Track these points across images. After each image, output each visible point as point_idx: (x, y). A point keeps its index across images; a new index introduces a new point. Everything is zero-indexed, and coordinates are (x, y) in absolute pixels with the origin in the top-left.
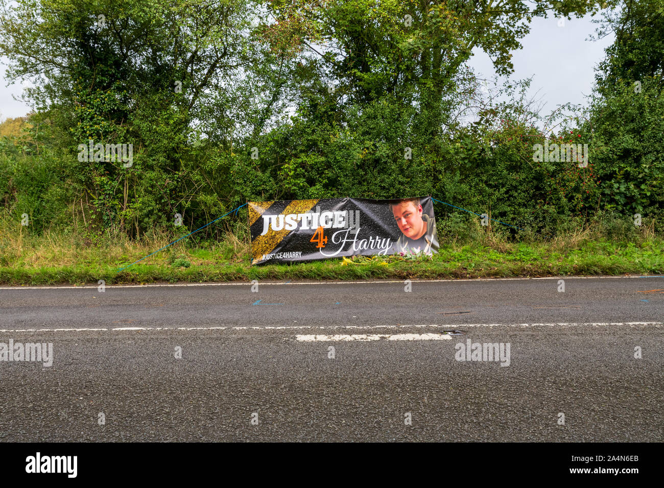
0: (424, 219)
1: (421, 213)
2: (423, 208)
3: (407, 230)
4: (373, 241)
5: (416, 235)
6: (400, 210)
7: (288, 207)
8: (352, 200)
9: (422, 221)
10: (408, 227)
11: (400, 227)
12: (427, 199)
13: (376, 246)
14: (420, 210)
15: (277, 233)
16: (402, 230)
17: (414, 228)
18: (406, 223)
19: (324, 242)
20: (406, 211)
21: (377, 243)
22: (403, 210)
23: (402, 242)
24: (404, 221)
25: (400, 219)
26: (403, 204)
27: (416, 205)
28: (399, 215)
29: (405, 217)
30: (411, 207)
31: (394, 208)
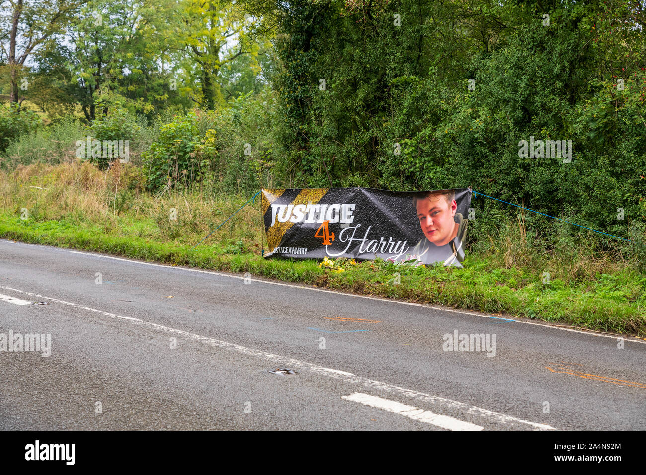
0: (456, 219)
1: (454, 211)
2: (458, 204)
3: (431, 232)
4: (384, 243)
5: (442, 241)
6: (427, 205)
7: (298, 196)
8: (363, 191)
9: (454, 223)
10: (433, 228)
11: (423, 228)
12: (465, 192)
13: (388, 249)
14: (453, 207)
15: (282, 224)
16: (425, 232)
17: (442, 230)
18: (432, 224)
19: (331, 239)
20: (435, 208)
21: (389, 246)
22: (431, 206)
23: (422, 247)
24: (430, 221)
25: (425, 217)
26: (433, 199)
27: (449, 199)
28: (424, 212)
29: (432, 215)
30: (442, 203)
31: (420, 203)
